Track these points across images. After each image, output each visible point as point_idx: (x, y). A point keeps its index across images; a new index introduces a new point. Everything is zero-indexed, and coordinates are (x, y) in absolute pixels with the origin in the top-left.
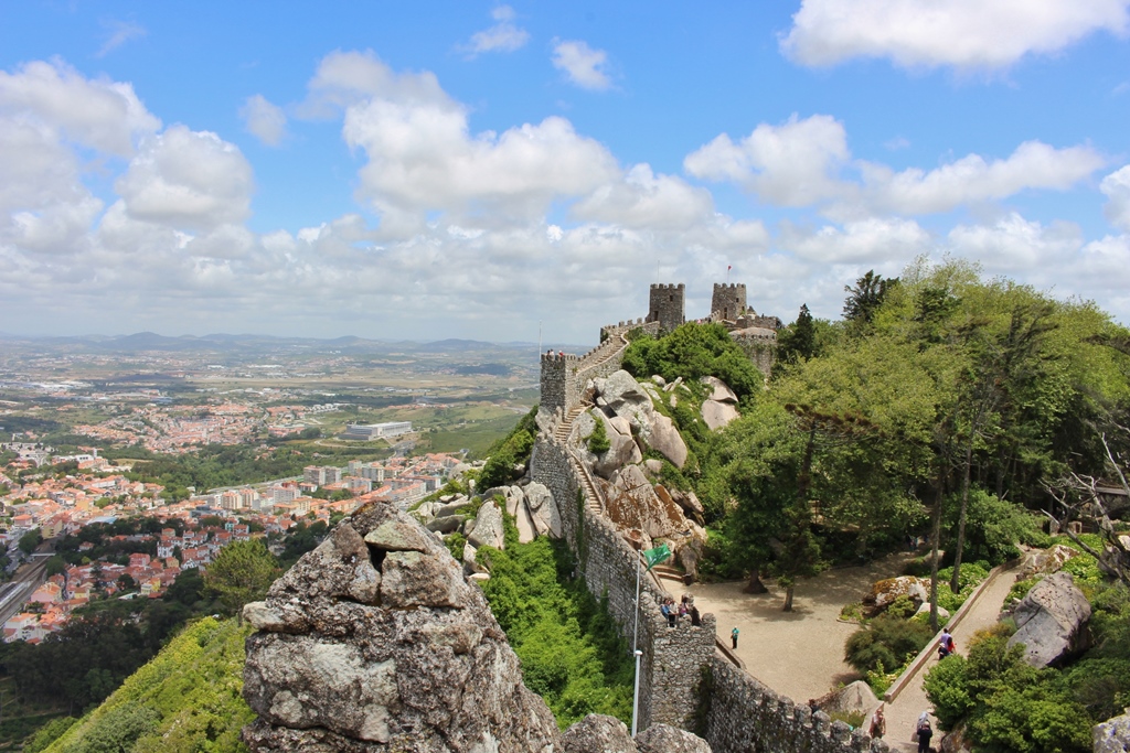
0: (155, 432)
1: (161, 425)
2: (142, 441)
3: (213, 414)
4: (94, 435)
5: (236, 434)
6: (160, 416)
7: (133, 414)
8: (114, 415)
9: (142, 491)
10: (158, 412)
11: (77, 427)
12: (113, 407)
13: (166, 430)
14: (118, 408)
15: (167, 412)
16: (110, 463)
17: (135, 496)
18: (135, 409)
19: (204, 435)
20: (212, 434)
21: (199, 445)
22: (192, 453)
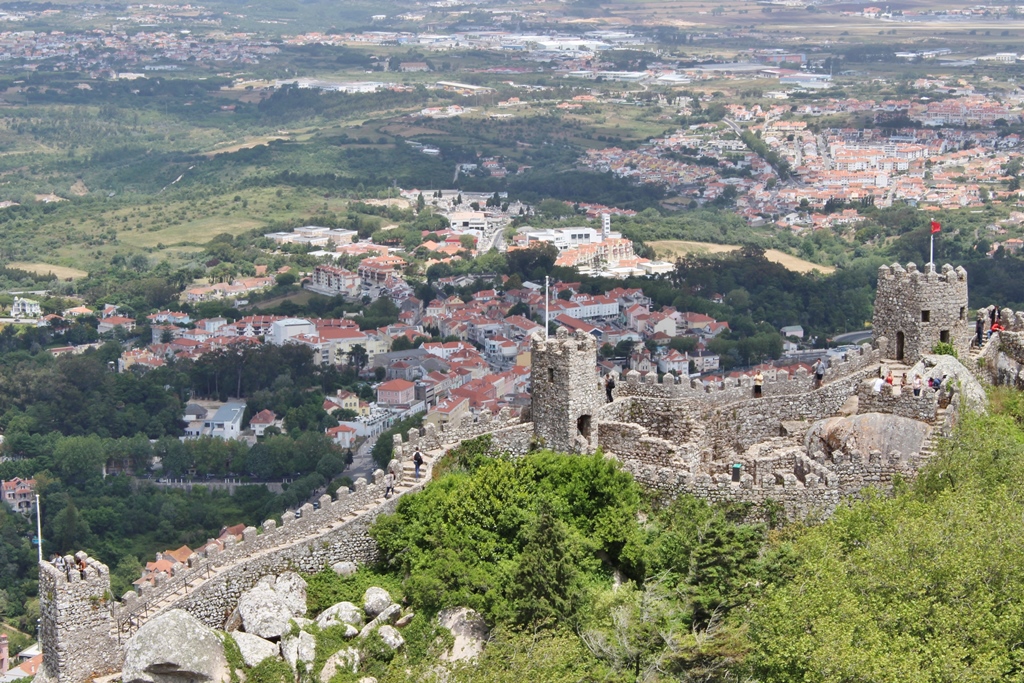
0: (768, 169)
1: (785, 151)
2: (730, 193)
3: (918, 125)
4: (628, 172)
5: (961, 180)
6: (787, 126)
7: (726, 120)
8: (684, 123)
9: (672, 332)
10: (786, 117)
11: (592, 153)
12: (684, 101)
13: (794, 164)
14: (695, 104)
15: (806, 117)
16: (637, 251)
17: (651, 346)
18: (733, 109)
19: (882, 181)
20: (903, 179)
21: (864, 205)
22: (839, 229)
